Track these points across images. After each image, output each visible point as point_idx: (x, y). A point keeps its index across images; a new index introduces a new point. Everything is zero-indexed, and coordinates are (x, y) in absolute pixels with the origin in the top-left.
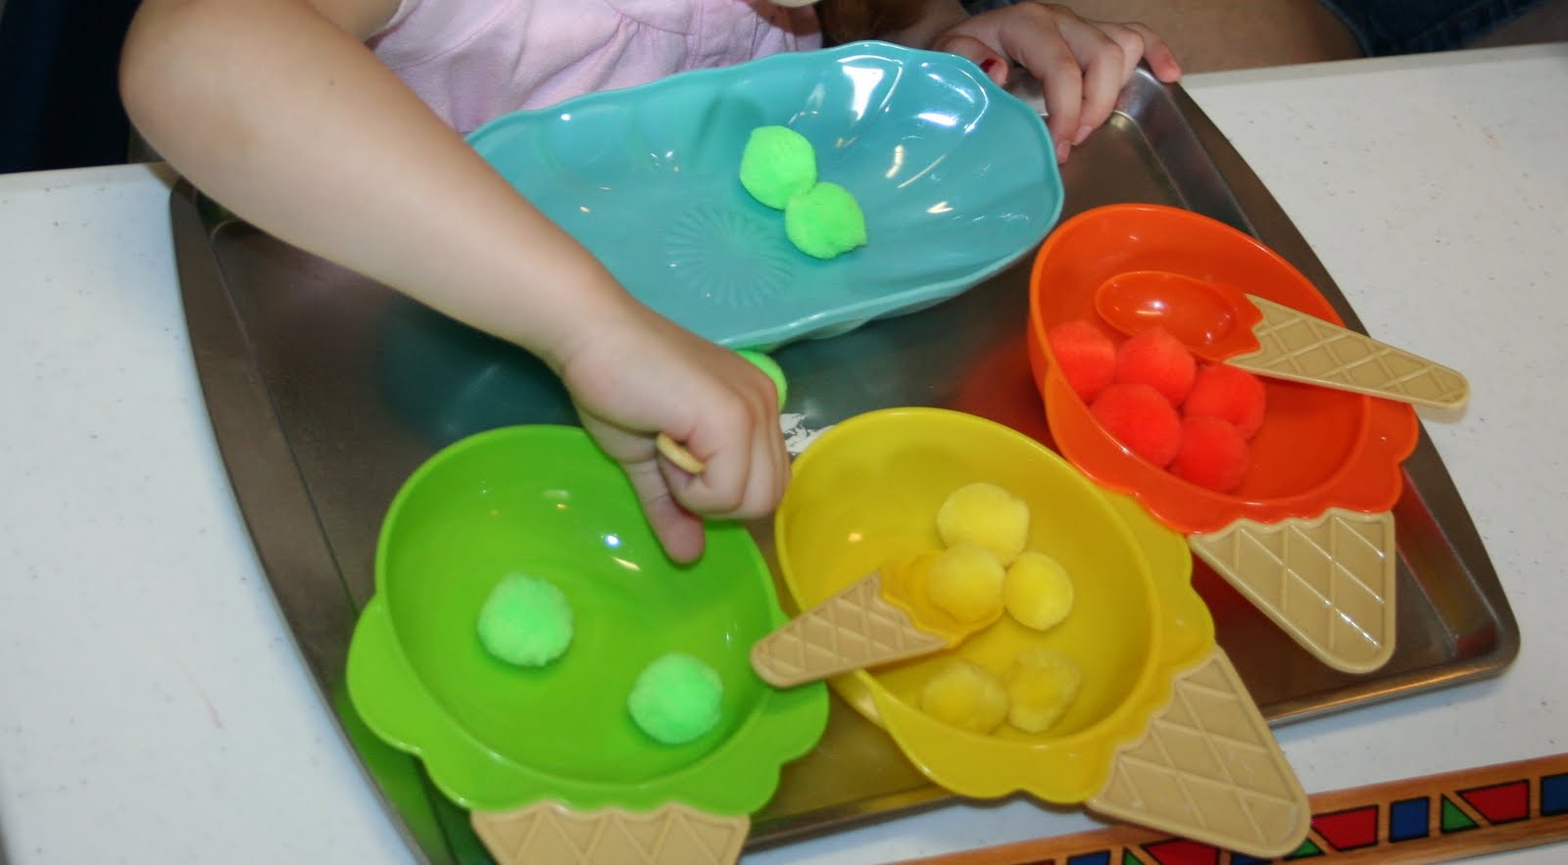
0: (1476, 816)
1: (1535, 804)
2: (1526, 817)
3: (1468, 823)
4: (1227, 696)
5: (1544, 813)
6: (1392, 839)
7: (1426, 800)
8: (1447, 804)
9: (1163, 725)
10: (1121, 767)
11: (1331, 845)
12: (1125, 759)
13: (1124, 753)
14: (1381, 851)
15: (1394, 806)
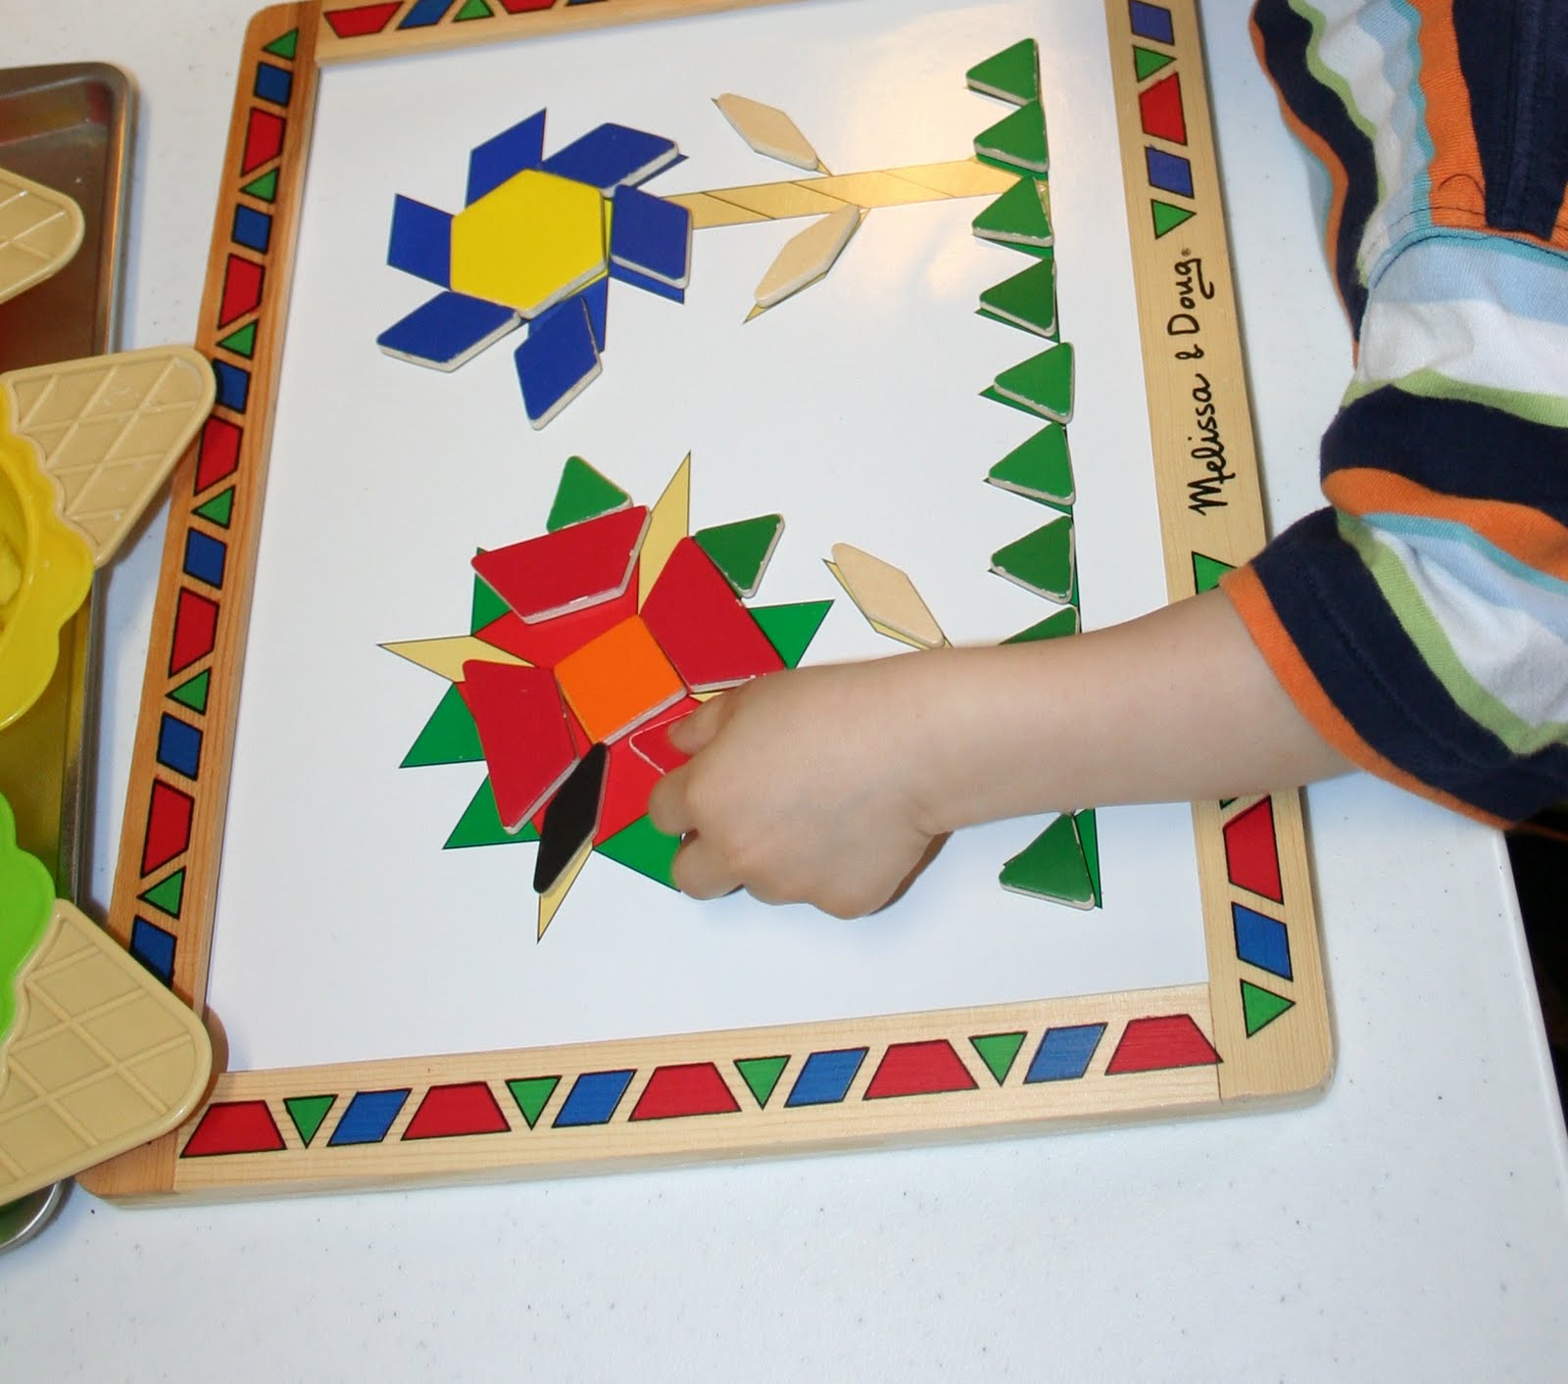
0: (269, 166)
1: (275, 109)
2: (284, 121)
3: (272, 177)
4: (51, 386)
5: (285, 104)
6: (264, 251)
7: (240, 207)
8: (248, 189)
9: (53, 460)
10: (76, 518)
11: (252, 310)
12: (71, 510)
13: (65, 510)
14: (272, 265)
15: (235, 239)
